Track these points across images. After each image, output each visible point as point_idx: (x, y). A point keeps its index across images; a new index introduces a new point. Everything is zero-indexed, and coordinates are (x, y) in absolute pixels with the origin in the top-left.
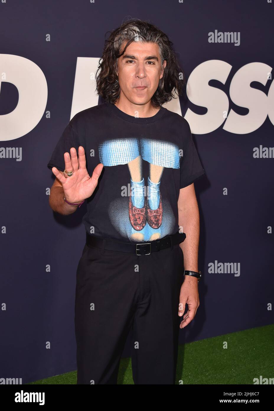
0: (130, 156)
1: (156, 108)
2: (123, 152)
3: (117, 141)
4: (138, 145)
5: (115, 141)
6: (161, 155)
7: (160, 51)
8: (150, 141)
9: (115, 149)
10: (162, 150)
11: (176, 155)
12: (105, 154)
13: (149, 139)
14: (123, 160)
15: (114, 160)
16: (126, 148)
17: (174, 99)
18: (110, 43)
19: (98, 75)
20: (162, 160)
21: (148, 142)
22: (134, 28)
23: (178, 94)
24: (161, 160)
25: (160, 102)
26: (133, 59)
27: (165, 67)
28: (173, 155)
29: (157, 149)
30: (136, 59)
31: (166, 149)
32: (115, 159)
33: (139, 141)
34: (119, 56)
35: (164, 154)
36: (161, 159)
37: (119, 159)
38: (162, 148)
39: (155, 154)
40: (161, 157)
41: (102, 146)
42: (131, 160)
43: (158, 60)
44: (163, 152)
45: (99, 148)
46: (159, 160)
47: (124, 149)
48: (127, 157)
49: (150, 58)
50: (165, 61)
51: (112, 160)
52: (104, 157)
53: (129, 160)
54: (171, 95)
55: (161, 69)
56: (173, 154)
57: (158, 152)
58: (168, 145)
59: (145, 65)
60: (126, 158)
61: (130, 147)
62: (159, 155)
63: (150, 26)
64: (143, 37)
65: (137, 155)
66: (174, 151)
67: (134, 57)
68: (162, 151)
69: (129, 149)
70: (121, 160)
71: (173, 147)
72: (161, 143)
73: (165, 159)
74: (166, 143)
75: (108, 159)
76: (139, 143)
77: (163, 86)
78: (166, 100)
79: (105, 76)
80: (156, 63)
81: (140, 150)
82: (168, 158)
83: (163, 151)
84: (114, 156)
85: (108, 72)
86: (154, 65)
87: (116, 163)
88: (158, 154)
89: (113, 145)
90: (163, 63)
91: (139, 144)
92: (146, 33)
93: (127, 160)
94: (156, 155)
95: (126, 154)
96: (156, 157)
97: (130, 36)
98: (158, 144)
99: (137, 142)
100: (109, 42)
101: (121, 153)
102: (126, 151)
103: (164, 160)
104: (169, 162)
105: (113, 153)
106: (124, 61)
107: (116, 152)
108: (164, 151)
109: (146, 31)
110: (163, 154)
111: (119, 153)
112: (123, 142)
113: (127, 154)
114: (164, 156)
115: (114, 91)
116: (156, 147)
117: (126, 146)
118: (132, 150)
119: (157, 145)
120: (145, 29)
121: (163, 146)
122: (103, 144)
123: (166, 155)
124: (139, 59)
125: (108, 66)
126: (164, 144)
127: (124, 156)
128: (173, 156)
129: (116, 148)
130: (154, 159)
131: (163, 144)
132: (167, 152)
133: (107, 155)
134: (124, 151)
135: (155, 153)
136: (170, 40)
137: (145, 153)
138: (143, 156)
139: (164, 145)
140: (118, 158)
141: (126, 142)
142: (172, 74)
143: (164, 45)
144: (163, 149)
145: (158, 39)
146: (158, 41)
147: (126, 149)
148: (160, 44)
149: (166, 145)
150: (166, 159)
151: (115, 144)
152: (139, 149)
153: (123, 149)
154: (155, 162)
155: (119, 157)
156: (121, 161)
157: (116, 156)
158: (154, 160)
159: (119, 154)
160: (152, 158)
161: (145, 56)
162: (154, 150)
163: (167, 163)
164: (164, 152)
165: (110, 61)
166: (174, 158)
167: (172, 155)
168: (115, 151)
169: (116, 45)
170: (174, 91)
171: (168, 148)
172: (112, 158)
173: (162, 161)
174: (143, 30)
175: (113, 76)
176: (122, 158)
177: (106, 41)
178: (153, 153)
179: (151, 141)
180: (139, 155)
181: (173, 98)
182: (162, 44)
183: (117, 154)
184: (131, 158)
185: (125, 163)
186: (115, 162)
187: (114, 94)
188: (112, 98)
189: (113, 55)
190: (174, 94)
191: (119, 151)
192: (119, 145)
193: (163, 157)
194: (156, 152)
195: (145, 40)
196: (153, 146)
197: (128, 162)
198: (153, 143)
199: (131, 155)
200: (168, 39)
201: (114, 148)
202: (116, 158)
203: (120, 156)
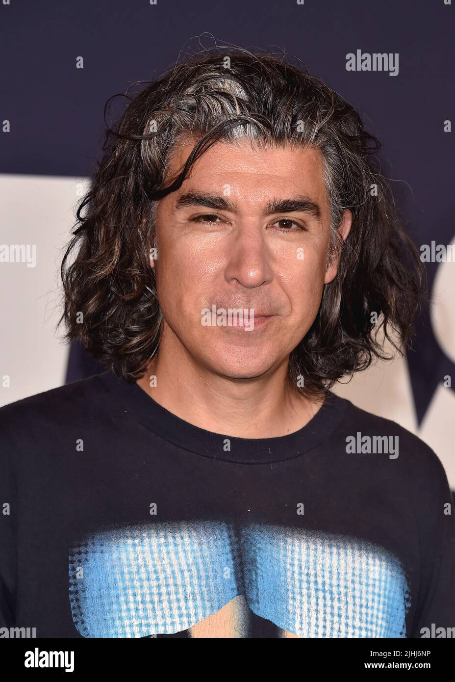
0: (198, 597)
1: (309, 399)
2: (171, 581)
3: (145, 535)
4: (232, 551)
5: (136, 533)
6: (328, 596)
7: (327, 176)
8: (281, 536)
9: (138, 566)
10: (331, 572)
11: (391, 595)
12: (96, 587)
13: (276, 528)
14: (171, 616)
15: (133, 613)
16: (183, 562)
17: (380, 361)
18: (124, 143)
19: (71, 260)
20: (332, 614)
21: (275, 541)
22: (227, 86)
23: (398, 345)
24: (328, 617)
25: (324, 375)
26: (218, 207)
27: (345, 237)
28: (379, 596)
29: (312, 568)
30: (230, 210)
31: (350, 571)
32: (137, 610)
33: (239, 535)
34: (161, 195)
35: (342, 589)
36: (328, 610)
37: (154, 609)
38: (331, 567)
39: (305, 591)
40: (329, 603)
41: (83, 556)
42: (204, 615)
43: (318, 214)
44: (335, 582)
45: (72, 562)
46: (321, 616)
47: (176, 568)
48: (186, 599)
49: (286, 207)
50: (348, 215)
51: (124, 614)
52: (89, 602)
53: (196, 614)
54: (369, 346)
55: (331, 245)
56: (377, 590)
57: (316, 582)
58: (357, 553)
59: (266, 232)
60: (183, 604)
61: (200, 561)
62: (321, 594)
63: (290, 74)
64: (261, 125)
65: (229, 595)
66: (383, 578)
67: (222, 200)
68: (331, 578)
69: (193, 568)
70: (159, 613)
71: (377, 562)
72: (327, 542)
73: (343, 613)
74: (349, 546)
75: (107, 608)
76: (237, 542)
77: (337, 309)
78: (349, 365)
79: (102, 273)
80: (313, 224)
81: (242, 571)
82: (358, 609)
83: (335, 577)
84: (131, 598)
85: (115, 258)
86: (305, 233)
87: (140, 625)
88: (317, 590)
89: (131, 549)
90: (338, 222)
91: (235, 546)
92: (274, 107)
93: (188, 616)
94: (309, 596)
95: (181, 590)
96: (309, 603)
97: (206, 118)
98: (316, 549)
99: (230, 537)
100: (123, 137)
101: (162, 582)
102: (183, 578)
103: (340, 616)
104: (364, 625)
105: (128, 583)
106: (183, 214)
107: (140, 580)
108: (342, 578)
109: (274, 99)
110: (335, 590)
111: (154, 583)
112: (171, 540)
113: (189, 589)
114: (339, 600)
115: (134, 328)
116: (307, 561)
117: (181, 555)
118: (206, 570)
119: (312, 552)
120: (268, 90)
121: (335, 557)
122: (86, 545)
123: (350, 594)
124: (244, 208)
125: (115, 233)
126: (338, 548)
127: (173, 597)
128: (376, 598)
129: (142, 563)
130: (298, 611)
131: (334, 550)
132: (353, 582)
133: (104, 592)
134: (174, 578)
135: (304, 585)
136: (366, 129)
137: (263, 584)
138: (251, 600)
139: (339, 554)
140: (149, 606)
141: (182, 538)
142: (375, 265)
143: (346, 151)
144: (335, 570)
145: (320, 131)
146: (323, 139)
147: (185, 568)
148: (326, 147)
149: (349, 552)
150: (350, 614)
151: (138, 548)
152: (235, 566)
153: (168, 569)
154: (301, 623)
155: (152, 602)
156: (160, 621)
157: (139, 598)
158: (298, 619)
159: (155, 591)
160: (290, 608)
161: (267, 200)
162: (300, 574)
163: (354, 627)
164: (342, 583)
165: (125, 214)
166: (381, 607)
167: (374, 593)
168: (135, 576)
169: (149, 151)
170: (382, 329)
171: (357, 565)
172: (124, 607)
173: (332, 622)
174: (259, 92)
175: (135, 271)
176: (166, 605)
177: (109, 132)
178: (294, 587)
179: (286, 535)
180: (236, 592)
181: (378, 356)
182: (338, 149)
183: (146, 591)
184: (204, 607)
185: (178, 629)
186: (135, 621)
187: (135, 341)
188: (127, 355)
189: (136, 185)
190: (380, 343)
191: (153, 576)
192: (155, 549)
193: (336, 604)
194: (308, 582)
195: (269, 134)
196: (296, 556)
197: (189, 623)
198: (297, 542)
199: (202, 594)
200: (361, 123)
201: (133, 563)
202: (141, 606)
203: (156, 599)
